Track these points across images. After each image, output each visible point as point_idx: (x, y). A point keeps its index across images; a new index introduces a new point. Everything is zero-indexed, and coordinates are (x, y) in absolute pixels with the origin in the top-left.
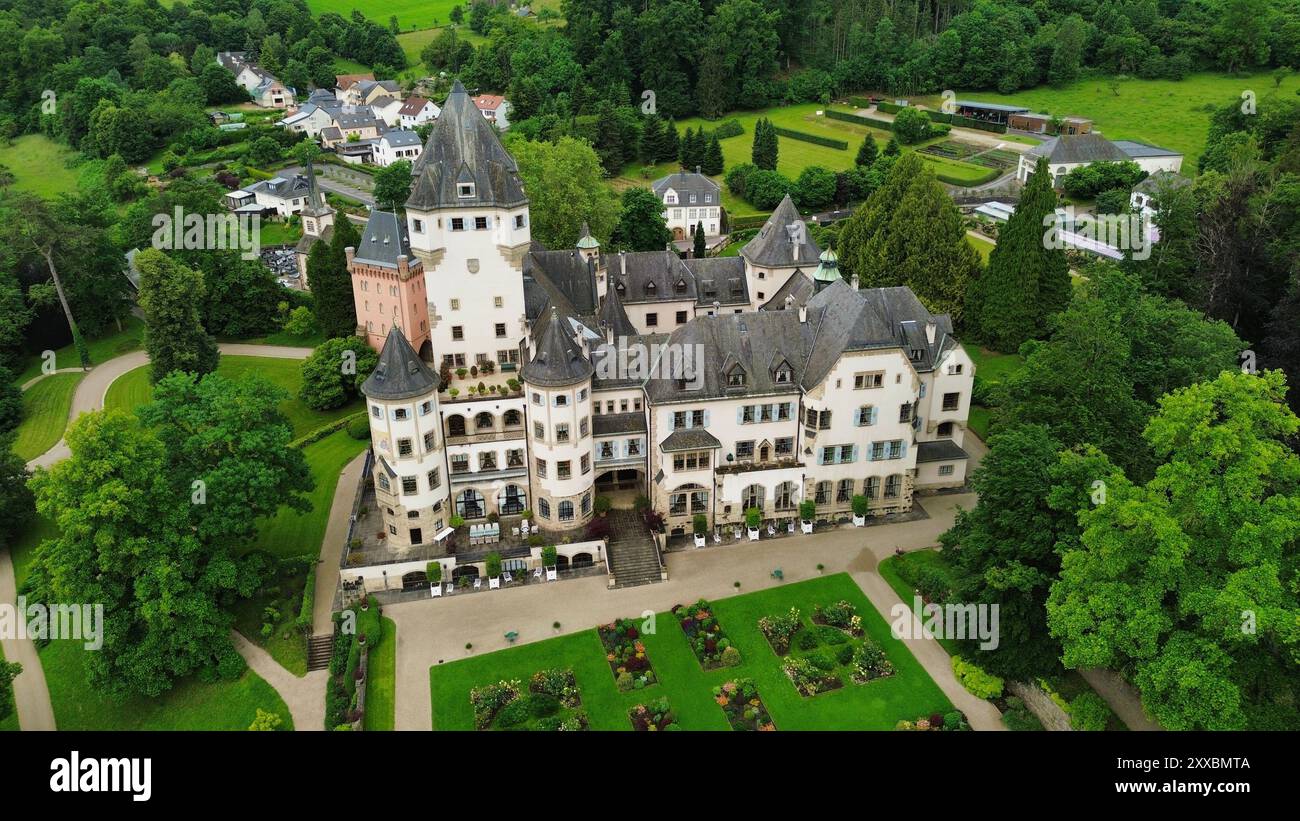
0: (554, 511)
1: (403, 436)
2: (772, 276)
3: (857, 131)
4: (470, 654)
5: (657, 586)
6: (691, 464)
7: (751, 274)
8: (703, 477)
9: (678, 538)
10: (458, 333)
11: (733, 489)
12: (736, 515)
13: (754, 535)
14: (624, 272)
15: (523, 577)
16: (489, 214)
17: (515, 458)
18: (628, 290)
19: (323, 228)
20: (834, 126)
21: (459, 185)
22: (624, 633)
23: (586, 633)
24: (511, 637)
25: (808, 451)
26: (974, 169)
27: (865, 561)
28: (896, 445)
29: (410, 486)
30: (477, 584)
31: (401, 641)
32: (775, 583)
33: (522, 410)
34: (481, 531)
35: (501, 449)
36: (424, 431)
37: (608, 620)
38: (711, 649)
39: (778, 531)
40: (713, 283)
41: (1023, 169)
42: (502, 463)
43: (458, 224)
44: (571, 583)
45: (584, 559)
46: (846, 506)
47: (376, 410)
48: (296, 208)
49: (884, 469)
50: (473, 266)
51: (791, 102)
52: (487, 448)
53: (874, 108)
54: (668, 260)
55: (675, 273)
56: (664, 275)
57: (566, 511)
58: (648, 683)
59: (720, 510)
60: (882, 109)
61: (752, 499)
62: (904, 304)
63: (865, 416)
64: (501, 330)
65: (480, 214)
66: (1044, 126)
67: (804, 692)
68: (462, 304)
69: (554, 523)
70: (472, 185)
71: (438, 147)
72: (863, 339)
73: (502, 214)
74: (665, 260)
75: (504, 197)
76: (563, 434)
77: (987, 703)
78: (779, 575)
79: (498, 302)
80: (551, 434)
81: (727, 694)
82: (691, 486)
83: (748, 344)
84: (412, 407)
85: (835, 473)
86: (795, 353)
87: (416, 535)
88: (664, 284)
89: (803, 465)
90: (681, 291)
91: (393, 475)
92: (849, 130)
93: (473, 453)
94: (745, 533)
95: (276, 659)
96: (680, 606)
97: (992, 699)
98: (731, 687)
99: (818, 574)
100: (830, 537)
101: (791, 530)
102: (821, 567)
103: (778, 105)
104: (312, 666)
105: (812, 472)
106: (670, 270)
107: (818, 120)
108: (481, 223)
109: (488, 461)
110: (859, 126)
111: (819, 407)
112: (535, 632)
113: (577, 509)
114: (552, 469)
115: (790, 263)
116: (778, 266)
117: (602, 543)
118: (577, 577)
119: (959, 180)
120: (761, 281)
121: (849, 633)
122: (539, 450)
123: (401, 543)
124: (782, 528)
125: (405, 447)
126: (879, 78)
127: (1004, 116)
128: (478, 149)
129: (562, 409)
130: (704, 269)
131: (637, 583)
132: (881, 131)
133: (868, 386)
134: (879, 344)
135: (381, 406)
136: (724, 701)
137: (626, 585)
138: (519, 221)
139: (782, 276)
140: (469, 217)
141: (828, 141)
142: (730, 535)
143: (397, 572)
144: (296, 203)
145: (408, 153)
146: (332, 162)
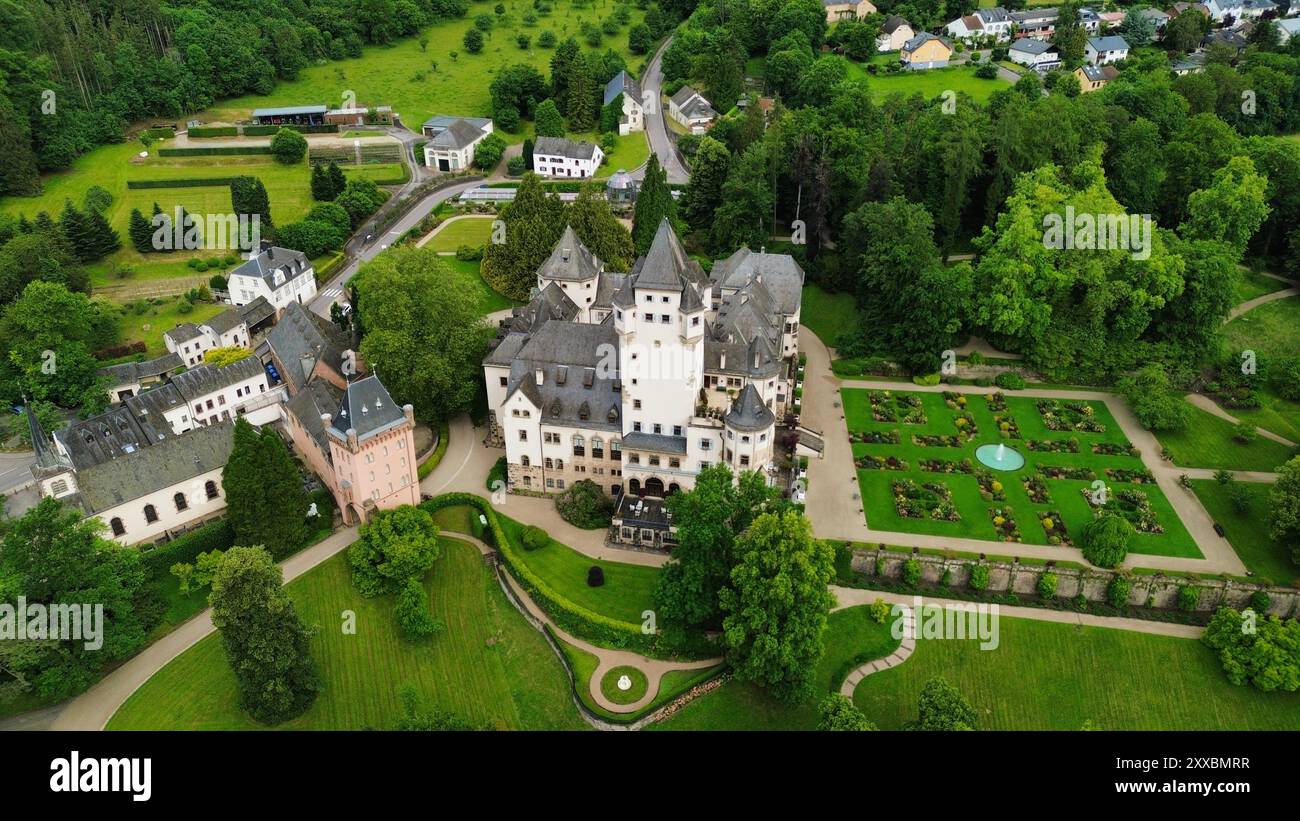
3: (221, 162)
5: (826, 442)
20: (188, 164)
23: (860, 472)
26: (384, 168)
27: (833, 380)
32: (840, 408)
37: (851, 464)
41: (432, 159)
51: (85, 150)
53: (181, 134)
60: (194, 134)
66: (360, 119)
77: (940, 384)
78: (834, 405)
81: (920, 442)
96: (848, 439)
98: (915, 440)
99: (837, 394)
110: (222, 158)
115: (596, 270)
119: (395, 180)
127: (319, 117)
132: (248, 157)
139: (596, 281)
141: (211, 180)
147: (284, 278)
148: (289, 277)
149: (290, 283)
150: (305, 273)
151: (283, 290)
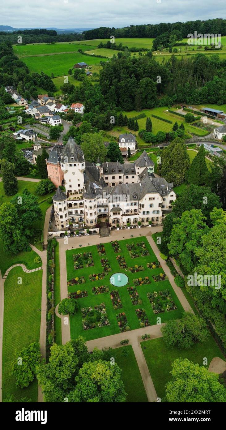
0: (89, 222)
1: (60, 208)
2: (140, 169)
4: (73, 249)
5: (109, 237)
6: (116, 214)
7: (136, 168)
8: (119, 217)
9: (114, 228)
10: (70, 186)
11: (125, 219)
12: (125, 224)
13: (129, 228)
14: (107, 167)
15: (83, 235)
16: (77, 163)
17: (82, 212)
18: (108, 171)
19: (39, 149)
21: (71, 158)
22: (101, 246)
23: (94, 246)
24: (80, 246)
25: (140, 212)
26: (203, 131)
27: (149, 234)
28: (158, 211)
29: (61, 217)
30: (74, 236)
31: (60, 246)
32: (131, 238)
33: (83, 203)
34: (75, 226)
35: (79, 210)
36: (64, 207)
37: (98, 243)
38: (117, 249)
39: (134, 227)
40: (128, 170)
42: (79, 212)
43: (71, 165)
44: (92, 236)
45: (95, 232)
46: (148, 223)
47: (55, 203)
48: (30, 138)
49: (155, 216)
50: (74, 173)
51: (160, 106)
52: (76, 209)
53: (182, 109)
54: (118, 164)
55: (119, 167)
56: (116, 168)
57: (92, 222)
58: (104, 255)
59: (122, 223)
60: (184, 110)
61: (129, 221)
62: (162, 181)
63: (151, 206)
64: (79, 185)
65: (75, 163)
66: (225, 118)
67: (132, 258)
68: (71, 181)
69: (89, 224)
70: (74, 158)
71: (67, 150)
72: (150, 191)
73: (80, 164)
74: (117, 164)
75: (80, 160)
76: (91, 208)
77: (165, 261)
78: (132, 236)
79: (79, 180)
80: (88, 208)
81: (118, 257)
82: (116, 218)
83: (129, 190)
84: (62, 202)
85: (145, 216)
86: (138, 192)
87: (62, 226)
88: (116, 170)
89: (139, 215)
90: (120, 171)
91: (58, 215)
92: (174, 117)
93: (73, 210)
94: (127, 228)
95: (37, 248)
96: (112, 241)
97: (165, 260)
98: (119, 256)
99: (140, 236)
100: (144, 229)
101: (136, 227)
102: (140, 235)
103: (157, 107)
104: (44, 250)
105: (141, 216)
106: (118, 167)
107: (166, 113)
108: (75, 165)
109: (76, 212)
110: (177, 116)
111: (142, 204)
112: (85, 245)
113: (94, 222)
114: (89, 214)
115: (145, 166)
116: (142, 167)
117: (98, 229)
118: (93, 235)
119: (199, 135)
120: (138, 170)
121: (143, 247)
122: (86, 210)
123: (59, 227)
124: (135, 227)
125: (60, 210)
126: (185, 100)
127: (216, 114)
128: (75, 150)
129: (91, 203)
130: (126, 166)
131: (105, 237)
132: (181, 118)
133: (152, 200)
134: (154, 192)
135: (56, 202)
136: (117, 258)
137: (102, 237)
138: (83, 165)
139: (143, 169)
140: (73, 164)
141: (168, 120)
142: (124, 228)
143: (59, 233)
145: (58, 122)
146: (38, 123)
147: (124, 141)
148: (126, 141)
149: (126, 143)
150: (132, 143)
151: (123, 143)
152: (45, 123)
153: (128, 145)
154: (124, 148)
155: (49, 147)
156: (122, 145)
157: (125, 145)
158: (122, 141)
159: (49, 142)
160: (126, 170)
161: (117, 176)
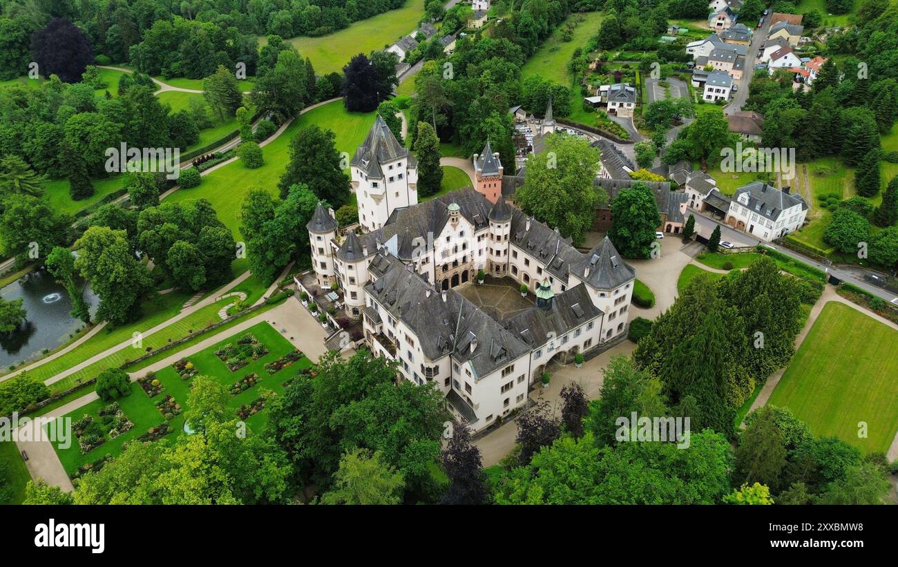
4: (272, 326)
6: (370, 322)
21: (363, 160)
22: (295, 357)
23: (293, 348)
24: (284, 331)
31: (275, 308)
34: (333, 295)
37: (303, 350)
40: (563, 262)
43: (361, 175)
48: (613, 107)
50: (365, 194)
54: (550, 236)
55: (548, 245)
56: (543, 243)
63: (410, 355)
65: (367, 175)
68: (364, 207)
74: (549, 235)
87: (319, 281)
90: (543, 257)
106: (547, 242)
108: (366, 178)
112: (289, 335)
117: (340, 328)
130: (565, 252)
131: (330, 349)
133: (409, 343)
140: (364, 174)
144: (614, 104)
145: (718, 91)
146: (686, 81)
147: (746, 203)
148: (751, 206)
149: (749, 211)
150: (766, 219)
151: (740, 208)
152: (696, 85)
153: (754, 219)
154: (740, 222)
155: (621, 139)
156: (736, 210)
157: (744, 214)
158: (739, 199)
159: (636, 131)
160: (557, 262)
161: (534, 263)
